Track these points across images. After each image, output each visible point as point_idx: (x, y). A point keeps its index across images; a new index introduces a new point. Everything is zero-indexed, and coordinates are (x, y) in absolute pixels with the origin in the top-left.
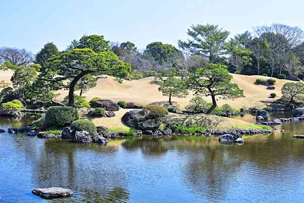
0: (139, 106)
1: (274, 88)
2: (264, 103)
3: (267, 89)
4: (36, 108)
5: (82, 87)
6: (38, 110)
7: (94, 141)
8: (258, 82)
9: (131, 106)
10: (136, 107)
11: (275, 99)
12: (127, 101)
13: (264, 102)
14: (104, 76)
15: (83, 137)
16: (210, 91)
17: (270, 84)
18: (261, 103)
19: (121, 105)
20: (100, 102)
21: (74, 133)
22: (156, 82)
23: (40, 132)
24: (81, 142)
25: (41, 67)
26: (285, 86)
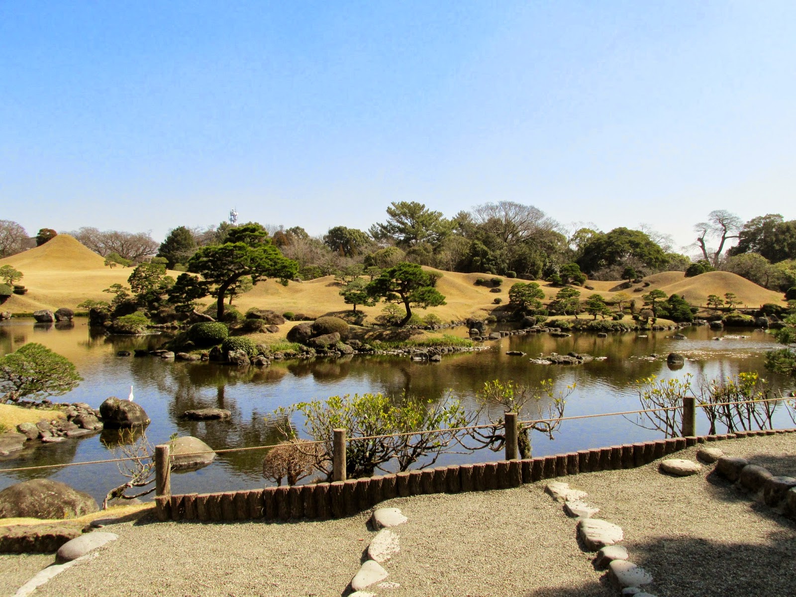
0: (311, 317)
1: (499, 291)
2: (485, 312)
3: (490, 291)
4: (166, 322)
5: (233, 292)
6: (169, 324)
7: (252, 363)
8: (479, 283)
9: (298, 318)
10: (307, 319)
11: (501, 304)
12: (294, 312)
13: (486, 310)
14: (263, 277)
15: (239, 358)
16: (402, 296)
17: (494, 285)
18: (482, 311)
19: (288, 317)
20: (259, 314)
21: (226, 354)
22: (337, 284)
23: (180, 353)
24: (236, 364)
25: (168, 262)
26: (513, 287)
